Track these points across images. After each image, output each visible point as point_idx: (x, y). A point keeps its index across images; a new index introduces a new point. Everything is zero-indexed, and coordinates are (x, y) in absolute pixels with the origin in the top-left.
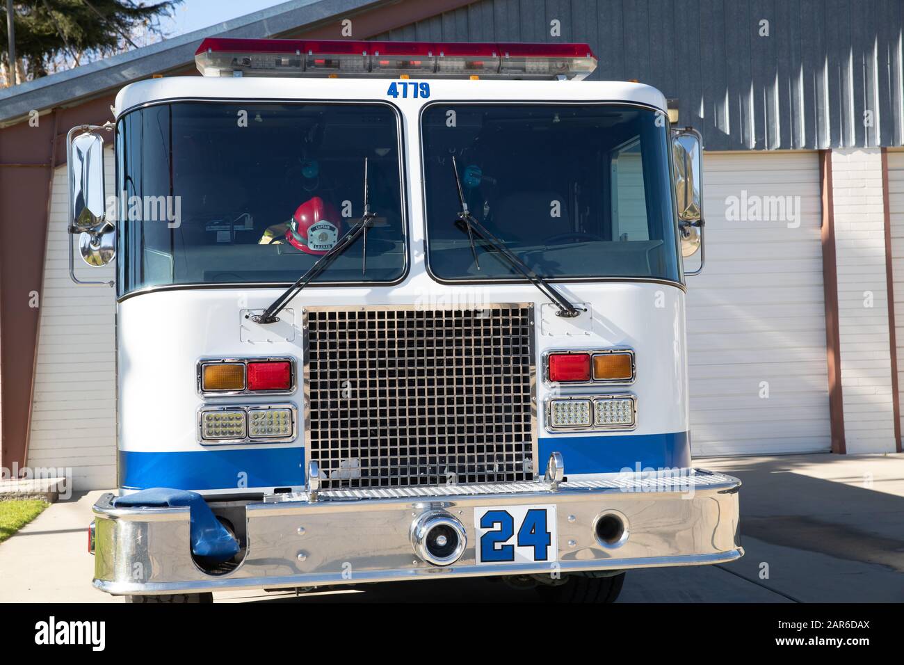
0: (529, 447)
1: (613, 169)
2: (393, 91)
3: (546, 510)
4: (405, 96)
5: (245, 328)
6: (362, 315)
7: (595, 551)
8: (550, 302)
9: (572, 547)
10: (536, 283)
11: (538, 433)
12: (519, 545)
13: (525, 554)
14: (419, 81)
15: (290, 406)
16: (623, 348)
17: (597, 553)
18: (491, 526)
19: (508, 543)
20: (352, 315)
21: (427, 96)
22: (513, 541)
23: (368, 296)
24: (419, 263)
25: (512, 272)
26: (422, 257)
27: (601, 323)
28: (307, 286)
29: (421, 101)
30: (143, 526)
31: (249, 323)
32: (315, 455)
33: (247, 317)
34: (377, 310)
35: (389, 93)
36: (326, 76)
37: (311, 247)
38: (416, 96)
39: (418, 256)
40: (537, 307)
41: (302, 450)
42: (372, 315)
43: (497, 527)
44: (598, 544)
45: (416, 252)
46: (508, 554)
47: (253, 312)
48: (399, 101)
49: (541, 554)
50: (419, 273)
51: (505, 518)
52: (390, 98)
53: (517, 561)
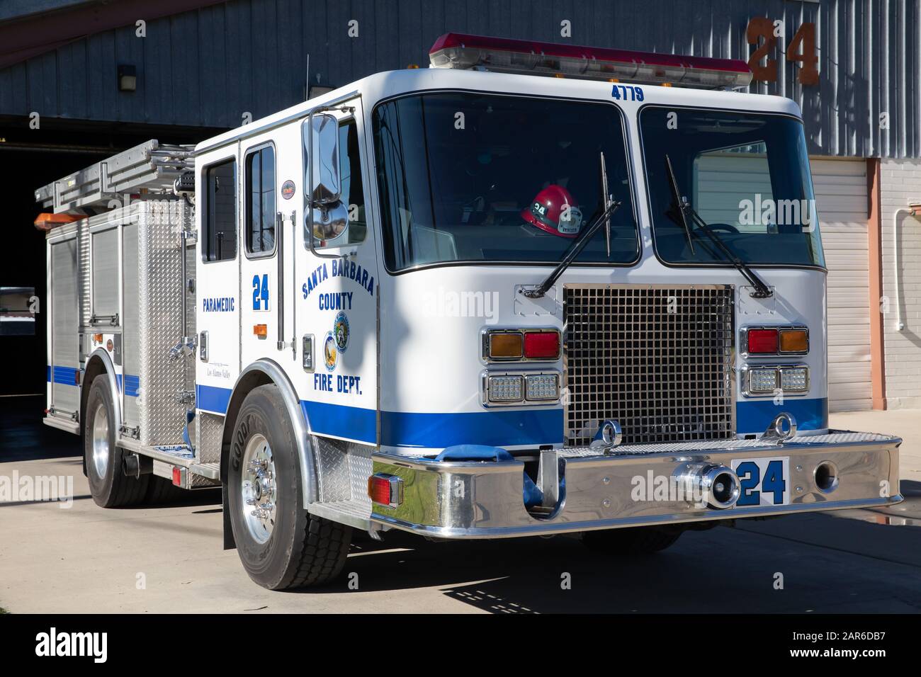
0: (728, 409)
1: (694, 167)
2: (615, 93)
3: (782, 461)
4: (625, 98)
5: (519, 302)
6: (608, 292)
7: (815, 495)
8: (750, 284)
9: (800, 492)
10: (739, 268)
11: (736, 397)
12: (763, 492)
13: (767, 498)
14: (634, 86)
15: (557, 372)
16: (796, 325)
17: (818, 497)
18: (743, 474)
19: (756, 489)
20: (600, 292)
21: (641, 99)
22: (759, 488)
23: (612, 275)
24: (648, 247)
25: (714, 258)
26: (650, 242)
27: (782, 304)
28: (571, 265)
29: (638, 104)
30: (466, 478)
31: (521, 297)
32: (571, 416)
33: (521, 292)
34: (619, 288)
35: (613, 95)
36: (554, 76)
37: (561, 230)
38: (633, 99)
39: (647, 241)
40: (737, 289)
41: (562, 411)
42: (615, 292)
43: (748, 476)
44: (816, 490)
45: (645, 238)
46: (755, 498)
47: (525, 287)
48: (620, 103)
49: (779, 499)
50: (649, 256)
51: (752, 468)
52: (614, 100)
53: (762, 504)
